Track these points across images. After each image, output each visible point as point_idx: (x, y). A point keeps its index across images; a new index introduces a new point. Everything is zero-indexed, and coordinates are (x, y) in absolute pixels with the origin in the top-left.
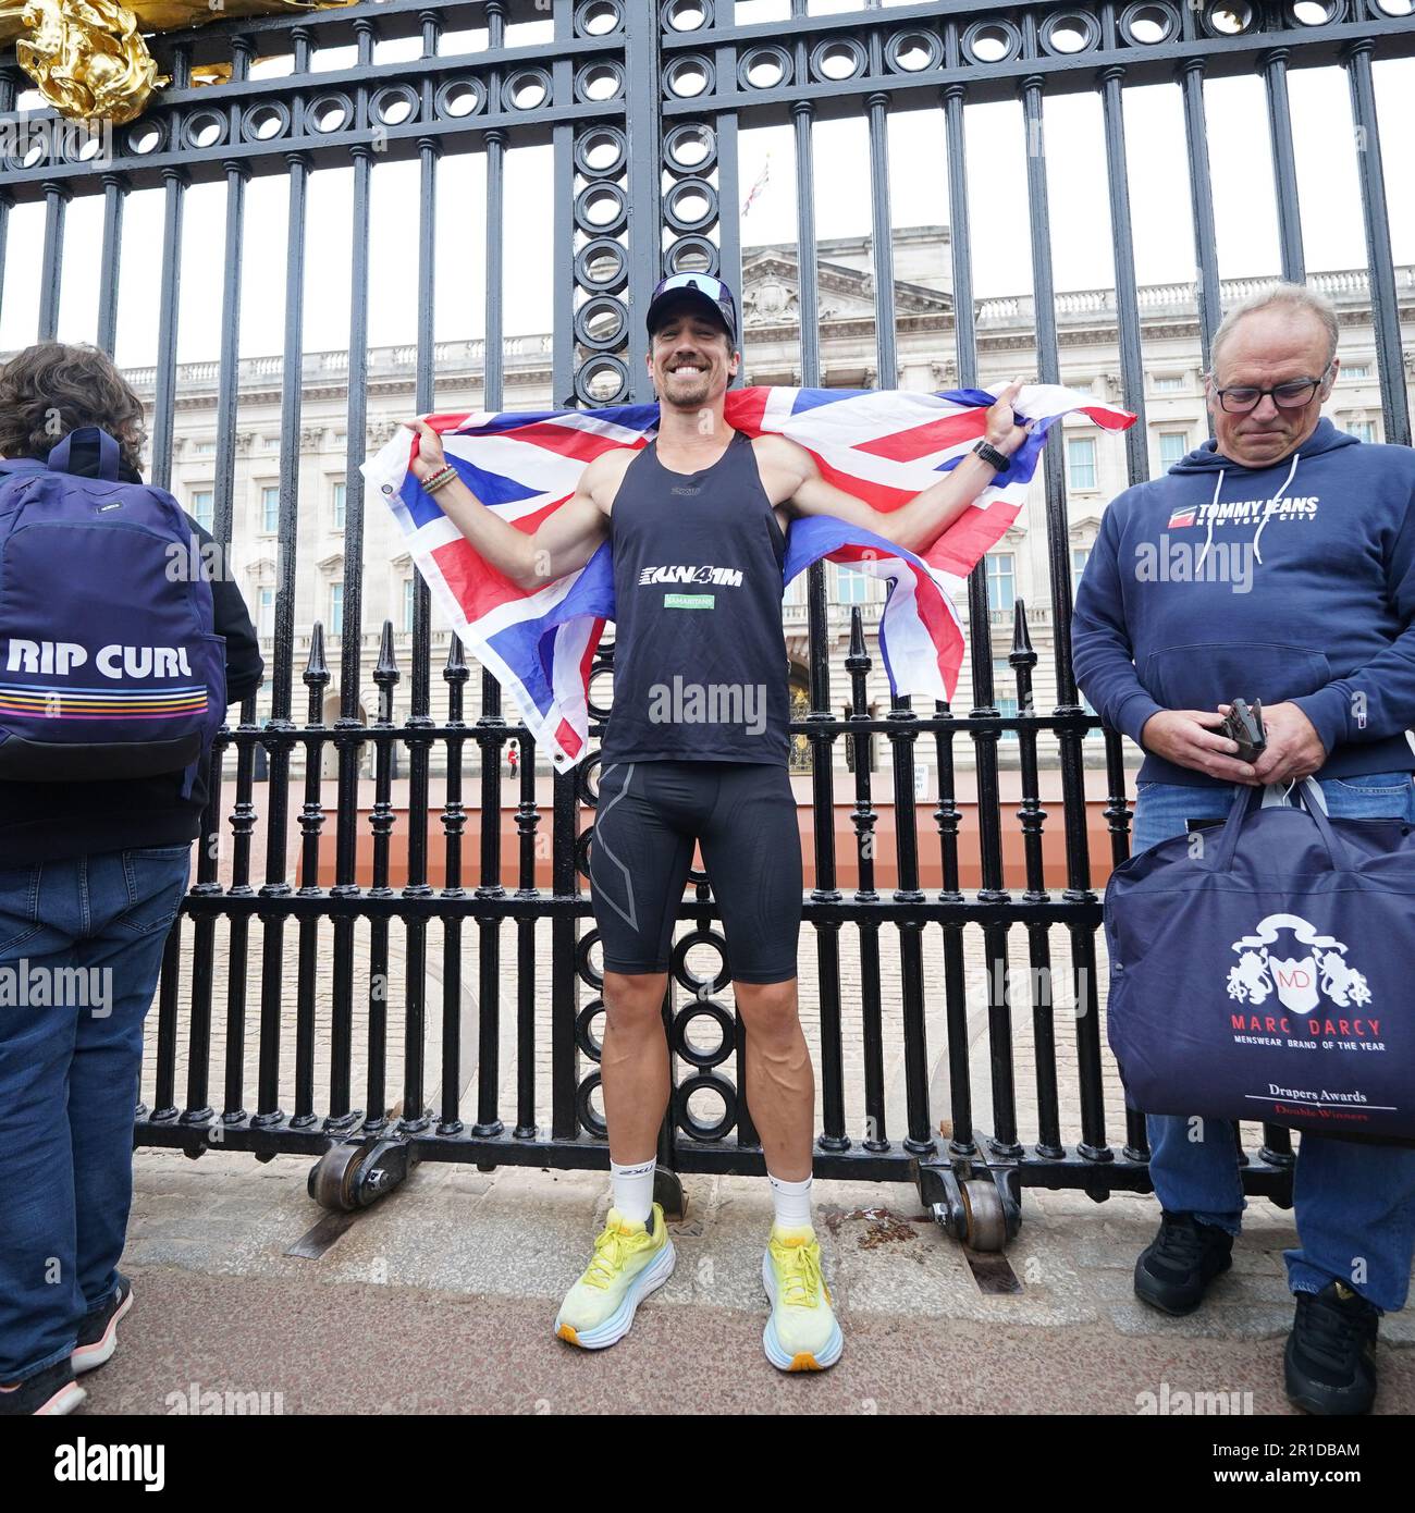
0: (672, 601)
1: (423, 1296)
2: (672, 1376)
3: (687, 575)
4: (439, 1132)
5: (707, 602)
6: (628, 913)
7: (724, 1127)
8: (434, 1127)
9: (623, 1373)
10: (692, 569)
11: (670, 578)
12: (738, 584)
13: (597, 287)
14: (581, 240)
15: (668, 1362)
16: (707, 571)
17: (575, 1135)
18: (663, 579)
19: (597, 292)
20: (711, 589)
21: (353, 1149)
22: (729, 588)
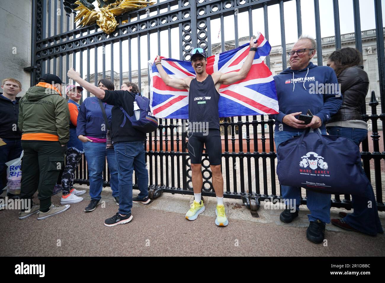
0: (199, 103)
1: (163, 211)
2: (200, 226)
3: (201, 98)
4: (166, 188)
5: (205, 102)
6: (194, 154)
7: (210, 189)
8: (165, 187)
9: (193, 224)
10: (202, 97)
11: (199, 99)
12: (210, 99)
13: (186, 51)
14: (184, 43)
15: (200, 224)
16: (204, 97)
17: (186, 189)
18: (197, 99)
19: (187, 52)
20: (205, 100)
21: (153, 190)
22: (208, 100)
